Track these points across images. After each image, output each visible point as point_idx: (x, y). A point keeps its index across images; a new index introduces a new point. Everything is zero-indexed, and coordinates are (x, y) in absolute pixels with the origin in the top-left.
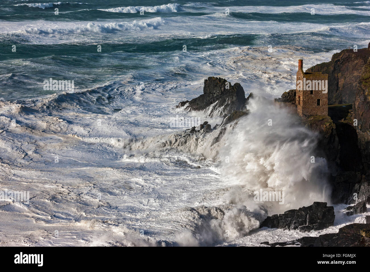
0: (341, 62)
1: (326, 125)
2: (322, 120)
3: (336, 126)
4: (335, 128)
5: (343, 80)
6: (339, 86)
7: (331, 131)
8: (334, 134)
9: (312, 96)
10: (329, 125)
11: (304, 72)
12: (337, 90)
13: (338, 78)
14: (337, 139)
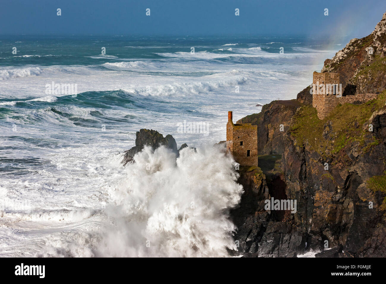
0: (271, 113)
1: (256, 176)
2: (252, 171)
3: (266, 177)
4: (265, 178)
5: (273, 130)
6: (269, 137)
7: (261, 182)
8: (263, 184)
9: (242, 147)
10: (259, 176)
11: (235, 123)
12: (268, 140)
13: (268, 129)
14: (267, 189)
